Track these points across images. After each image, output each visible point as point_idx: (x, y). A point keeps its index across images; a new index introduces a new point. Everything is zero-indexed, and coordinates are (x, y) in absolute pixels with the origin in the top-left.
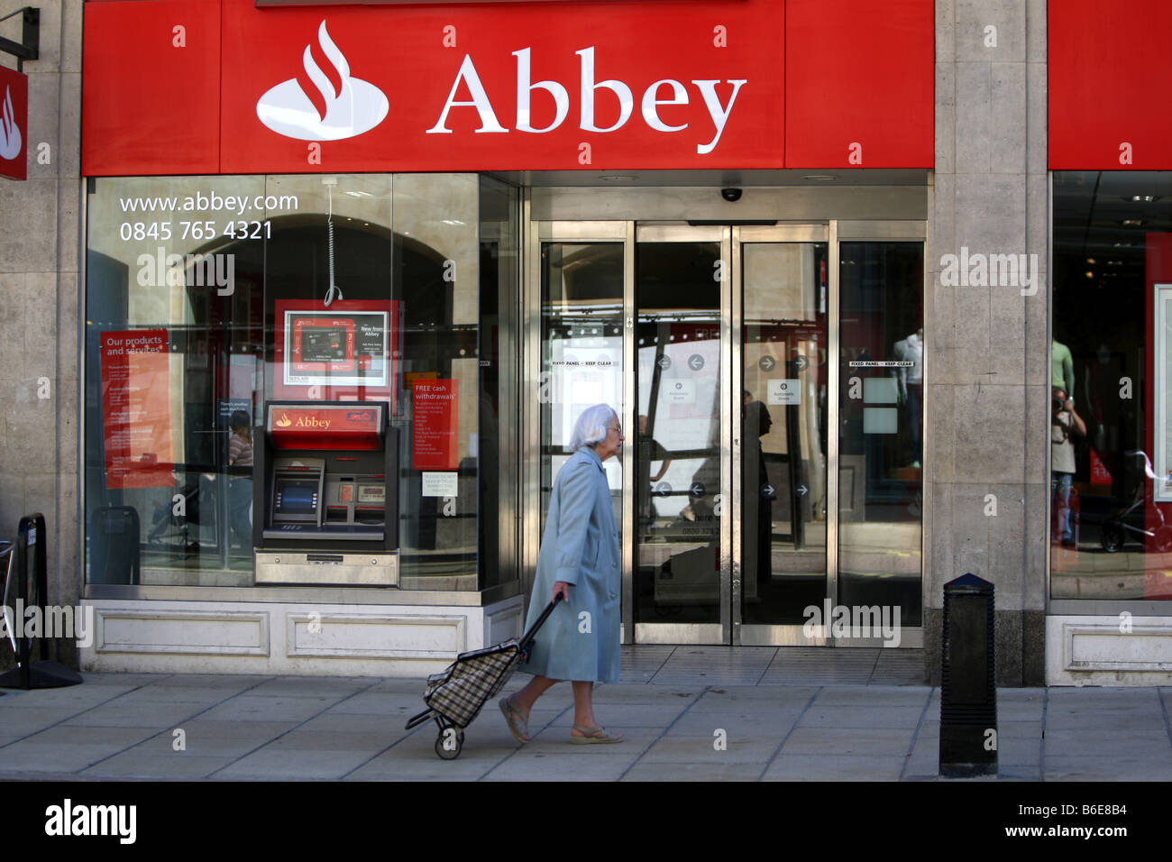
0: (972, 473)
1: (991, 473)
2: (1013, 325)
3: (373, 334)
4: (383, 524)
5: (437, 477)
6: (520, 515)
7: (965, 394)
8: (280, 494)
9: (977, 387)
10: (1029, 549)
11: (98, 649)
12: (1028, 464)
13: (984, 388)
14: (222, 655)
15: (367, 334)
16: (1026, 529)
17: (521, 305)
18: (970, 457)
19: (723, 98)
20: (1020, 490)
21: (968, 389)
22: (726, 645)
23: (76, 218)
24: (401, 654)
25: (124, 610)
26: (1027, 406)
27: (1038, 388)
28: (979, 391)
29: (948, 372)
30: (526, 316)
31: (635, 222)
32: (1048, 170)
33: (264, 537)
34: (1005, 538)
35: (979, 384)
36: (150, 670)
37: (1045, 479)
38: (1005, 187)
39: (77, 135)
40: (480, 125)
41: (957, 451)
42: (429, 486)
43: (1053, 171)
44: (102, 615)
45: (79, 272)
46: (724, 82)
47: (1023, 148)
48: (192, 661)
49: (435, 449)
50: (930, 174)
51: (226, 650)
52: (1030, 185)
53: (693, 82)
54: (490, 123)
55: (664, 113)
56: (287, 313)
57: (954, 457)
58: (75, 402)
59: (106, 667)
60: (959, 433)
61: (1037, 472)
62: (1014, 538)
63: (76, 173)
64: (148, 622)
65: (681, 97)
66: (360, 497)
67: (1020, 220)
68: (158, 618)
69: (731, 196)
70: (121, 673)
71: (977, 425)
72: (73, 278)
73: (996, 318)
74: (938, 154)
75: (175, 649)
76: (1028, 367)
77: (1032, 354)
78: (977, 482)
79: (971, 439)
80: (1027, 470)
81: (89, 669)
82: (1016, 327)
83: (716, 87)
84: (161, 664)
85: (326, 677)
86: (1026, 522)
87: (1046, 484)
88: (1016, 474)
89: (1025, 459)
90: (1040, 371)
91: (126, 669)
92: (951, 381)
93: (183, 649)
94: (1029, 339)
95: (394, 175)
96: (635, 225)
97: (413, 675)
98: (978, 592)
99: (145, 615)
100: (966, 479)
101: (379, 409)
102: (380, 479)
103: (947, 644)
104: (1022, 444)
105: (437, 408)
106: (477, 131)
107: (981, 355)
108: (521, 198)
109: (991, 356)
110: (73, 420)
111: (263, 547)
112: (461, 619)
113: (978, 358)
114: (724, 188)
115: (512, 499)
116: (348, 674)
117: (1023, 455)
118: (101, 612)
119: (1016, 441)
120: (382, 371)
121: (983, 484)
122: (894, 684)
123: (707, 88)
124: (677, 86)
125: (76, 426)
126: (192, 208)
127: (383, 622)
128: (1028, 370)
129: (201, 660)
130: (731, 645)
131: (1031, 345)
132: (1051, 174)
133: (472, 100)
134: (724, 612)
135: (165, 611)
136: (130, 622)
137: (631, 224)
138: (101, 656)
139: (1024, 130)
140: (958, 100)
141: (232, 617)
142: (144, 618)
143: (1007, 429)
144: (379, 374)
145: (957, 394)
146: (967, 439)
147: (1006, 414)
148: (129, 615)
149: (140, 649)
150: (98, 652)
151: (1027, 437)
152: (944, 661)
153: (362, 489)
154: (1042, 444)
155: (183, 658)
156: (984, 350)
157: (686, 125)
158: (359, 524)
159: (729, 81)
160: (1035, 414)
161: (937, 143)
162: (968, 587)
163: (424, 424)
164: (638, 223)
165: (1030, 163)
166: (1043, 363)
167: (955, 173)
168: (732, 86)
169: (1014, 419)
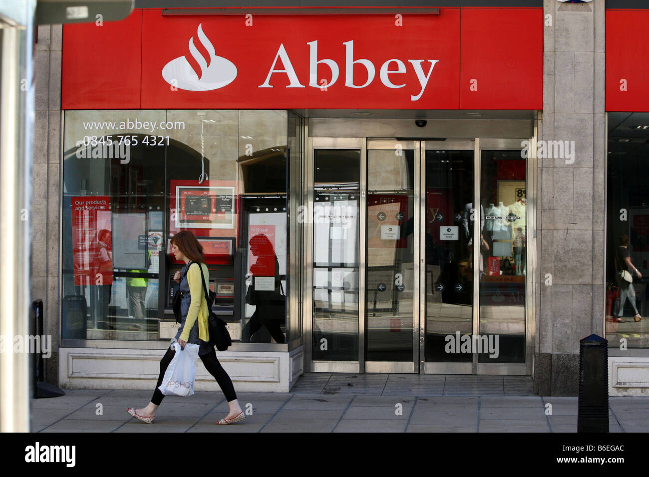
0: (563, 278)
1: (574, 278)
2: (586, 197)
3: (226, 200)
4: (232, 306)
5: (263, 280)
6: (302, 301)
7: (560, 235)
8: (172, 289)
9: (566, 231)
10: (594, 321)
11: (70, 376)
12: (594, 273)
13: (570, 231)
14: (140, 379)
15: (223, 199)
16: (592, 309)
17: (303, 184)
18: (562, 270)
19: (426, 70)
20: (589, 287)
21: (561, 232)
22: (416, 374)
23: (58, 132)
24: (243, 379)
25: (85, 354)
26: (594, 242)
27: (600, 231)
28: (567, 233)
29: (550, 223)
30: (305, 190)
31: (367, 138)
32: (605, 111)
33: (165, 313)
34: (581, 314)
35: (567, 230)
36: (99, 387)
37: (603, 282)
38: (582, 120)
39: (59, 86)
40: (289, 84)
41: (555, 266)
42: (259, 285)
43: (608, 112)
44: (72, 356)
45: (60, 163)
46: (426, 61)
47: (592, 99)
48: (123, 382)
49: (262, 264)
50: (539, 113)
51: (142, 377)
52: (595, 119)
53: (409, 61)
54: (295, 82)
55: (392, 78)
56: (177, 187)
57: (553, 269)
58: (57, 236)
59: (74, 386)
60: (556, 256)
61: (599, 278)
62: (586, 314)
63: (59, 108)
64: (98, 360)
65: (402, 69)
66: (218, 291)
67: (590, 139)
68: (104, 358)
69: (421, 124)
70: (83, 389)
71: (566, 252)
72: (56, 167)
73: (577, 193)
74: (545, 102)
75: (114, 376)
76: (594, 220)
77: (596, 213)
78: (566, 283)
79: (562, 259)
80: (593, 277)
81: (64, 387)
82: (588, 198)
83: (422, 63)
84: (105, 384)
85: (200, 391)
86: (592, 306)
87: (603, 285)
88: (587, 279)
89: (592, 270)
90: (601, 222)
91: (85, 387)
92: (552, 228)
93: (118, 376)
94: (595, 205)
95: (240, 111)
96: (367, 140)
97: (249, 391)
98: (599, 344)
99: (96, 357)
100: (560, 282)
101: (231, 241)
102: (230, 281)
103: (582, 373)
104: (591, 263)
105: (263, 241)
106: (287, 87)
107: (568, 213)
108: (303, 124)
109: (574, 214)
110: (56, 248)
111: (164, 319)
112: (277, 359)
113: (567, 215)
114: (417, 120)
115: (297, 292)
116: (212, 390)
117: (591, 269)
118: (71, 355)
119: (587, 260)
120: (231, 220)
121: (569, 284)
122: (519, 395)
123: (417, 64)
124: (399, 62)
125: (57, 250)
126: (124, 128)
127: (232, 360)
128: (594, 221)
129: (128, 382)
130: (419, 373)
131: (596, 208)
132: (607, 113)
133: (284, 69)
134: (415, 355)
135: (108, 354)
136: (88, 360)
137: (365, 139)
138: (71, 379)
139: (593, 89)
140: (556, 72)
141: (146, 358)
142: (96, 358)
143: (583, 254)
144: (230, 222)
145: (555, 234)
146: (560, 260)
147: (582, 246)
148: (88, 356)
149: (93, 375)
150: (69, 378)
151: (593, 258)
152: (580, 382)
153: (219, 286)
154: (602, 263)
155: (118, 381)
156: (570, 210)
157: (405, 85)
158: (218, 306)
159: (429, 61)
160: (598, 246)
161: (545, 96)
162: (594, 341)
163: (256, 250)
164: (368, 139)
165: (596, 107)
166: (602, 218)
167: (554, 113)
168: (431, 63)
169: (586, 249)
